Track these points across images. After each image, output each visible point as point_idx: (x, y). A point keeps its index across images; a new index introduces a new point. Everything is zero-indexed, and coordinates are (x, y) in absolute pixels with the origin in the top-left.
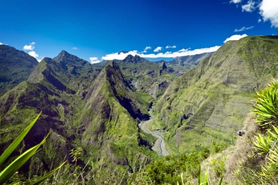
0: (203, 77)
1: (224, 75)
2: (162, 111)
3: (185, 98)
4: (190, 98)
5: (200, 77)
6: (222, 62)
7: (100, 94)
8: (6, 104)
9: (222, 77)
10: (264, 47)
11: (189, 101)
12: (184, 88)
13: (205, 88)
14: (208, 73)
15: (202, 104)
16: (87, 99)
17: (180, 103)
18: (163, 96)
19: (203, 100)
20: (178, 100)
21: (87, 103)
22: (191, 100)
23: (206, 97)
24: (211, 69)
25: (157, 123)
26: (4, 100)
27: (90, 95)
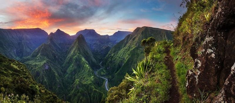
0: (128, 45)
1: (137, 44)
2: (107, 63)
3: (119, 56)
4: (121, 56)
5: (126, 45)
6: (135, 38)
7: (74, 52)
8: (37, 53)
9: (136, 45)
10: (150, 32)
11: (121, 57)
12: (118, 50)
13: (128, 50)
14: (129, 42)
15: (127, 59)
16: (68, 54)
17: (116, 59)
18: (108, 55)
19: (128, 57)
20: (116, 57)
21: (68, 57)
22: (122, 57)
23: (129, 55)
24: (131, 41)
25: (104, 71)
26: (36, 50)
27: (69, 52)
